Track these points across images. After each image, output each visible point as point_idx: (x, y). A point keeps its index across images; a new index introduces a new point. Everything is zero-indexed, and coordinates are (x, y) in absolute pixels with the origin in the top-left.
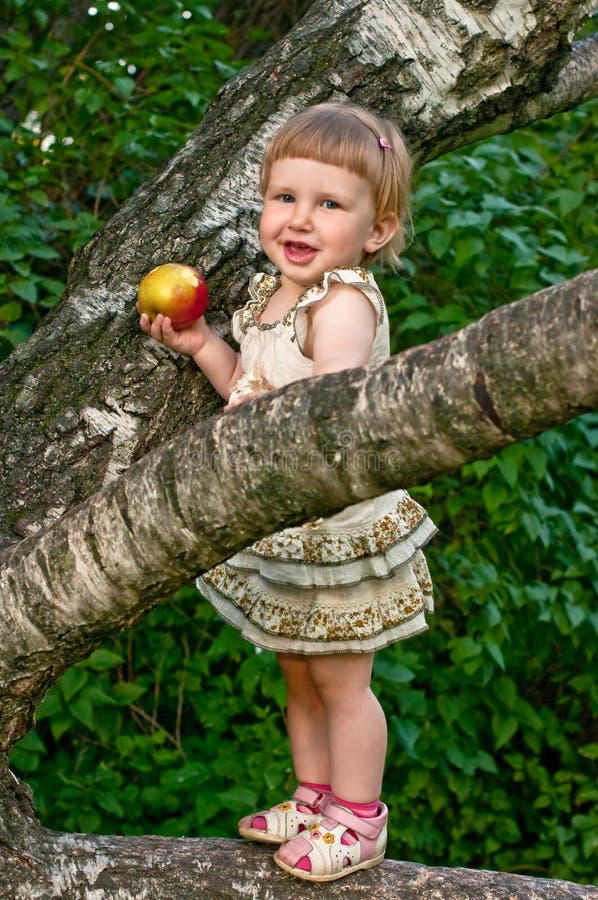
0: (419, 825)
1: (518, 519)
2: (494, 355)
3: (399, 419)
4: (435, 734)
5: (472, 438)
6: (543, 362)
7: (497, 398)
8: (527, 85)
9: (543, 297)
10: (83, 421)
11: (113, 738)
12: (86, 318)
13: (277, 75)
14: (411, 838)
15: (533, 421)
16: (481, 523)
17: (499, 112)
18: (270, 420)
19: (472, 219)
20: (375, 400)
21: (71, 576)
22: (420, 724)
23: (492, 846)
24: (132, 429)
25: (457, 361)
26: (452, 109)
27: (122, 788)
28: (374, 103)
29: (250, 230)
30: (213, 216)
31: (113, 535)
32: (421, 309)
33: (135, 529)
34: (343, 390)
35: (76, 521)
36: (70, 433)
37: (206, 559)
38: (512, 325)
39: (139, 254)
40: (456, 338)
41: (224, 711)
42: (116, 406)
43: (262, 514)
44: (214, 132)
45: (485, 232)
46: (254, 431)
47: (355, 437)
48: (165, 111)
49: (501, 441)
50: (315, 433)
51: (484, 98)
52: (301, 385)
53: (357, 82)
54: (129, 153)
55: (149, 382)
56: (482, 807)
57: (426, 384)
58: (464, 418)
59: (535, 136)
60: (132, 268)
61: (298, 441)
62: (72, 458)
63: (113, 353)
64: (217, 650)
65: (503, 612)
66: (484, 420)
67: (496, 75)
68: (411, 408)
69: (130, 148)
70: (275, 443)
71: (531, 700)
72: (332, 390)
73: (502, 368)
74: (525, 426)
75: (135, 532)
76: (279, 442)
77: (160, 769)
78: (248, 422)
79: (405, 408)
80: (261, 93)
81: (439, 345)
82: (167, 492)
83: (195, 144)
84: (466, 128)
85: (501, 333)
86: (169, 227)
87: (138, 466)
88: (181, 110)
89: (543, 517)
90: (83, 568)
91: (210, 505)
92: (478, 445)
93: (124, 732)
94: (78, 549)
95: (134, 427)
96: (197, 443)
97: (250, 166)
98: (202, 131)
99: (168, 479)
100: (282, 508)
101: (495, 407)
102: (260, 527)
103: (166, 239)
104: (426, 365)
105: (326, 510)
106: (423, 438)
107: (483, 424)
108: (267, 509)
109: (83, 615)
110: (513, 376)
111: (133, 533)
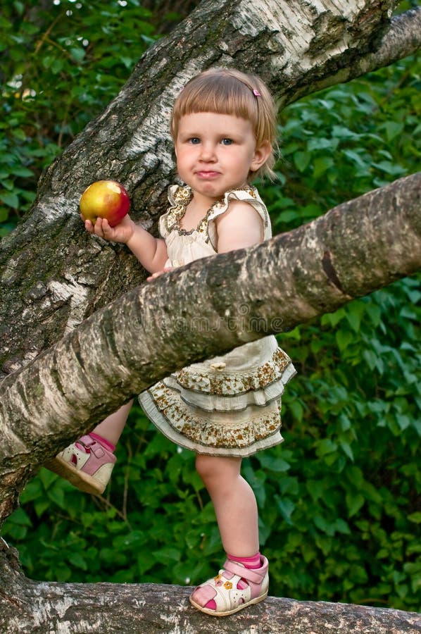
0: (296, 571)
1: (361, 354)
2: (336, 239)
3: (270, 285)
4: (305, 507)
5: (321, 298)
6: (371, 244)
7: (338, 269)
8: (359, 48)
9: (370, 197)
10: (49, 290)
11: (79, 515)
12: (50, 217)
13: (182, 44)
14: (290, 581)
15: (364, 285)
16: (336, 358)
17: (340, 67)
18: (179, 287)
19: (325, 143)
20: (253, 272)
21: (41, 400)
22: (295, 501)
23: (348, 586)
24: (84, 296)
25: (310, 243)
26: (306, 66)
27: (86, 549)
28: (251, 63)
29: (165, 154)
30: (139, 144)
31: (71, 371)
32: (290, 208)
33: (86, 366)
34: (230, 265)
35: (45, 361)
36: (41, 299)
37: (137, 386)
38: (349, 217)
39: (87, 172)
40: (309, 227)
41: (158, 494)
42: (72, 279)
43: (175, 354)
44: (139, 84)
45: (334, 152)
46: (168, 295)
47: (240, 298)
48: (107, 71)
49: (343, 299)
50: (211, 296)
51: (329, 57)
52: (201, 263)
53: (239, 48)
54: (82, 101)
55: (95, 262)
56: (340, 558)
57: (289, 260)
58: (315, 284)
59: (369, 84)
60: (82, 182)
61: (199, 302)
62: (42, 317)
63: (69, 242)
64: (151, 450)
65: (352, 421)
66: (330, 285)
67: (337, 41)
68: (278, 277)
69: (82, 98)
70: (183, 304)
71: (373, 482)
72: (223, 265)
73: (342, 248)
74: (359, 289)
75: (86, 368)
76: (185, 303)
77: (112, 536)
78: (164, 289)
79: (274, 277)
80: (171, 57)
81: (298, 232)
82: (108, 339)
83: (125, 94)
84: (316, 79)
85: (341, 223)
86: (107, 153)
87: (87, 322)
88: (119, 71)
89: (379, 353)
90: (50, 394)
91: (138, 348)
92: (325, 302)
93: (86, 510)
94: (47, 382)
95: (86, 294)
96: (128, 304)
97: (164, 109)
98: (131, 85)
99: (108, 331)
100: (189, 350)
101: (338, 276)
102: (174, 364)
103: (106, 161)
104: (288, 247)
105: (220, 351)
106: (287, 298)
107: (329, 287)
108: (178, 350)
109: (51, 427)
110: (349, 253)
111: (84, 369)
